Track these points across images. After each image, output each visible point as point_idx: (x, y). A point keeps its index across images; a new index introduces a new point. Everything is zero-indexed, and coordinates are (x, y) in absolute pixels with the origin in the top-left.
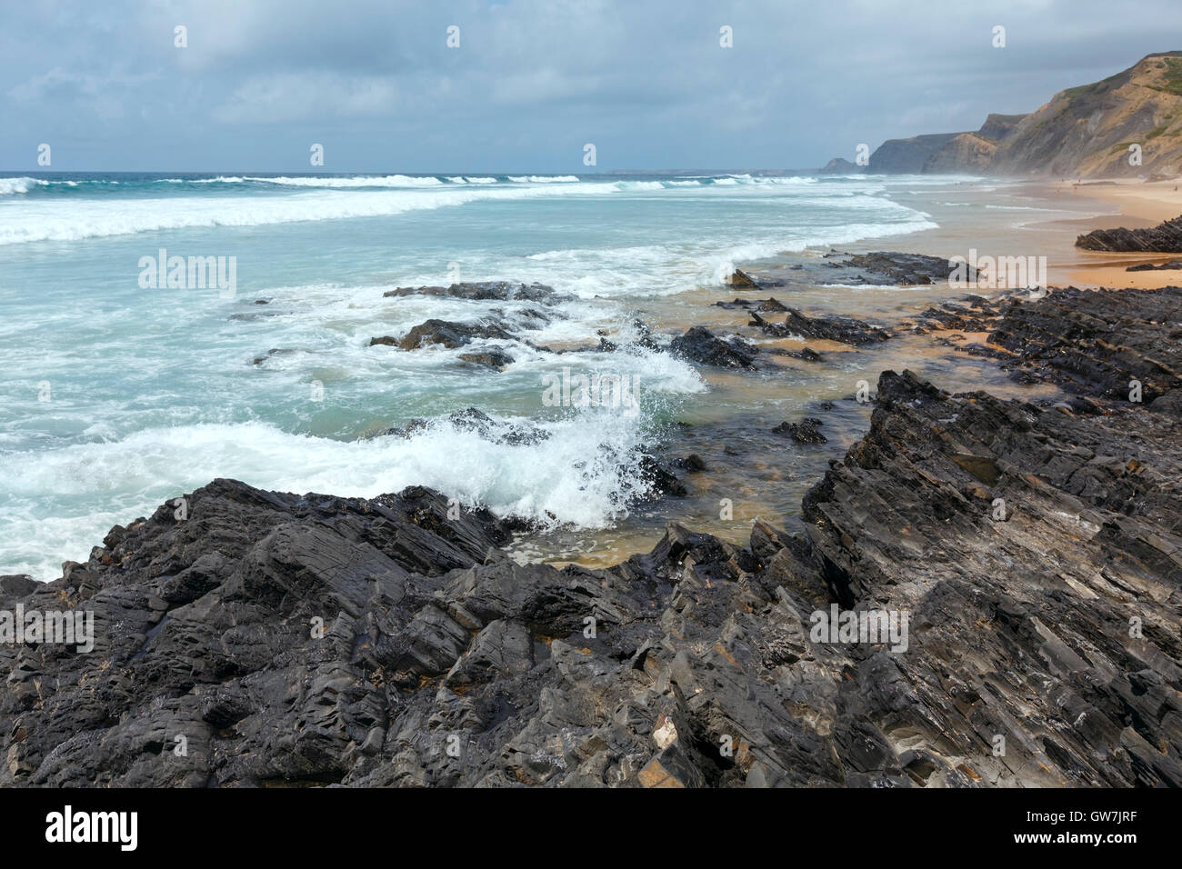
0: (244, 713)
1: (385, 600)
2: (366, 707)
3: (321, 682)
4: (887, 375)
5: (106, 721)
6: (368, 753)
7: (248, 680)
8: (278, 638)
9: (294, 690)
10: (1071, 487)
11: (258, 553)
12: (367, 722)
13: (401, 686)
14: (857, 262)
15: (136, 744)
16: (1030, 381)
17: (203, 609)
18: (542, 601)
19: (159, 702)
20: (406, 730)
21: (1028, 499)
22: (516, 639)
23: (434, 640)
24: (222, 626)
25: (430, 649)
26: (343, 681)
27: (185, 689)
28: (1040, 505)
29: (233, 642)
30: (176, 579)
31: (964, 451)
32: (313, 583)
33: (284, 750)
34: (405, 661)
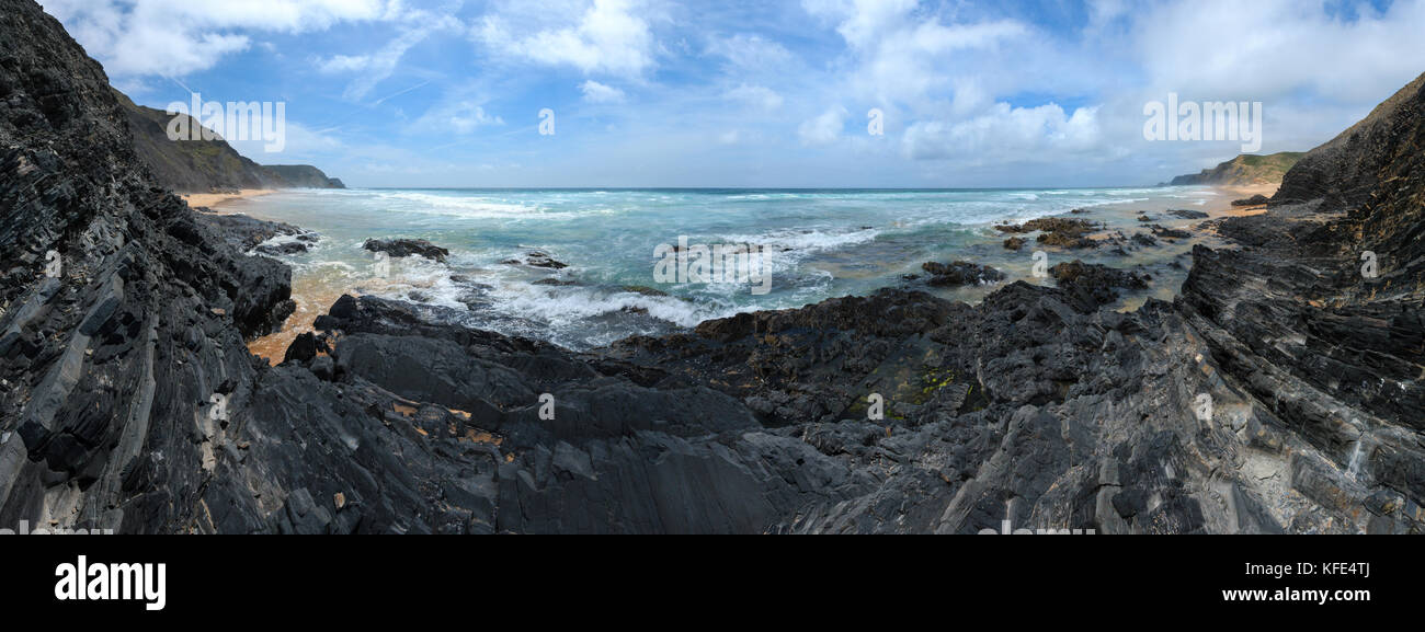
0: (1044, 358)
1: (1077, 323)
2: (1081, 358)
3: (1065, 350)
4: (1195, 246)
5: (1002, 355)
6: (1085, 373)
7: (1044, 347)
8: (1047, 335)
9: (1057, 351)
10: (1255, 272)
11: (1039, 305)
12: (1082, 363)
13: (1089, 352)
14: (1176, 213)
15: (1015, 364)
16: (1229, 243)
17: (1023, 323)
18: (1124, 323)
19: (1017, 351)
20: (1096, 366)
21: (1249, 277)
22: (1119, 336)
23: (1095, 336)
24: (1031, 329)
25: (1095, 340)
26: (1071, 349)
27: (1024, 348)
28: (1251, 277)
29: (1036, 334)
30: (1013, 311)
31: (1224, 266)
32: (1056, 316)
33: (1060, 371)
34: (1088, 343)
